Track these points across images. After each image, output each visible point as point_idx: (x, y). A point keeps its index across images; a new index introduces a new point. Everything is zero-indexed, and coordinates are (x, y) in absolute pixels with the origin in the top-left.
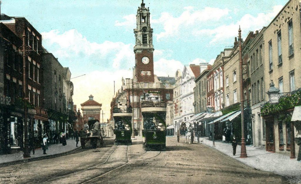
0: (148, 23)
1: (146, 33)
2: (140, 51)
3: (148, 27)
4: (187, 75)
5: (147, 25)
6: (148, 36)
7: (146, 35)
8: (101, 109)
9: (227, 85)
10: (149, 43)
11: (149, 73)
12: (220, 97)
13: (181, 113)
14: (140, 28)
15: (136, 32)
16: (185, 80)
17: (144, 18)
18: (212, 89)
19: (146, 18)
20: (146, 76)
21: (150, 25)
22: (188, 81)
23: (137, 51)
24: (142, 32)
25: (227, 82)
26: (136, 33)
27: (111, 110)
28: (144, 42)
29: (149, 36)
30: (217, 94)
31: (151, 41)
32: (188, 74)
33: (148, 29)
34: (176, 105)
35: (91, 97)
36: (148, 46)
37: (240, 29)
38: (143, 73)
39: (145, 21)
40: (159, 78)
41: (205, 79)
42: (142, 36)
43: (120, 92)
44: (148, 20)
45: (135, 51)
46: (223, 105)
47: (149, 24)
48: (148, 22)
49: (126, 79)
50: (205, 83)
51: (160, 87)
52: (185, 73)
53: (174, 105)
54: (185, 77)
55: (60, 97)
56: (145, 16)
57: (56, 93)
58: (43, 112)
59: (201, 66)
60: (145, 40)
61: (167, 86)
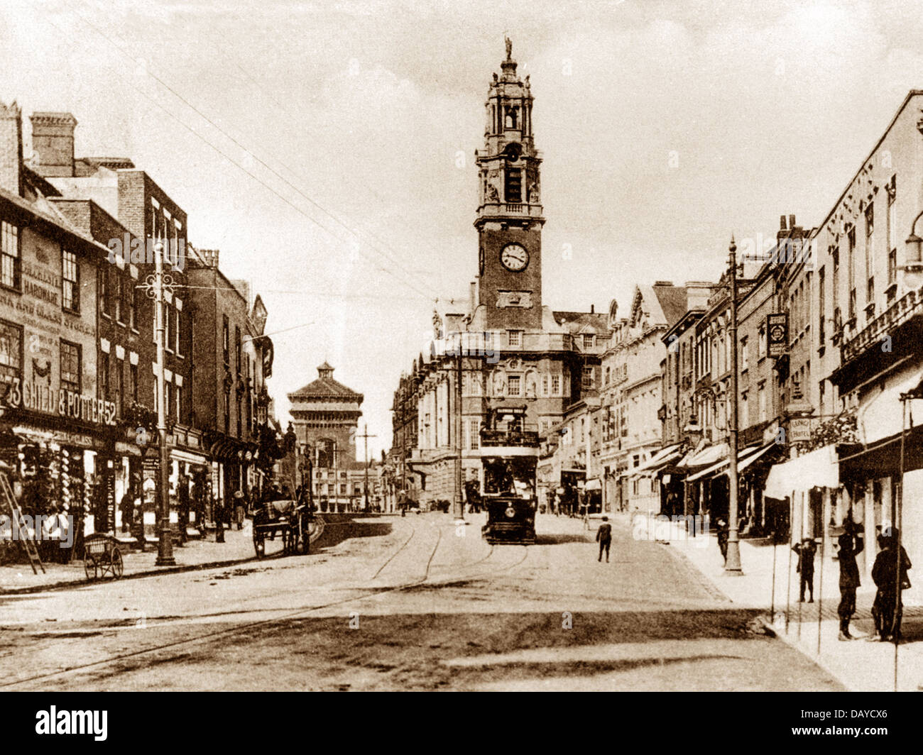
0: (525, 132)
1: (517, 164)
2: (497, 227)
3: (524, 145)
4: (643, 318)
5: (523, 137)
6: (523, 173)
7: (518, 170)
8: (359, 414)
9: (745, 366)
10: (528, 200)
11: (526, 300)
12: (726, 401)
13: (624, 439)
14: (499, 149)
15: (482, 161)
16: (637, 332)
17: (512, 112)
18: (709, 371)
19: (520, 113)
20: (516, 310)
21: (531, 138)
22: (646, 336)
23: (488, 226)
24: (503, 161)
25: (745, 356)
26: (484, 165)
27: (395, 422)
28: (512, 194)
29: (528, 176)
30: (719, 389)
31: (532, 192)
32: (648, 315)
33: (524, 149)
34: (609, 412)
35: (325, 370)
36: (525, 208)
37: (733, 243)
38: (504, 300)
39: (514, 123)
40: (559, 317)
42: (502, 173)
43: (427, 361)
44: (524, 120)
45: (479, 224)
47: (527, 134)
48: (524, 128)
49: (447, 315)
50: (691, 350)
51: (562, 349)
52: (639, 311)
53: (603, 412)
54: (637, 323)
55: (239, 392)
56: (517, 107)
57: (227, 382)
58: (193, 441)
59: (689, 291)
60: (514, 187)
61: (585, 345)
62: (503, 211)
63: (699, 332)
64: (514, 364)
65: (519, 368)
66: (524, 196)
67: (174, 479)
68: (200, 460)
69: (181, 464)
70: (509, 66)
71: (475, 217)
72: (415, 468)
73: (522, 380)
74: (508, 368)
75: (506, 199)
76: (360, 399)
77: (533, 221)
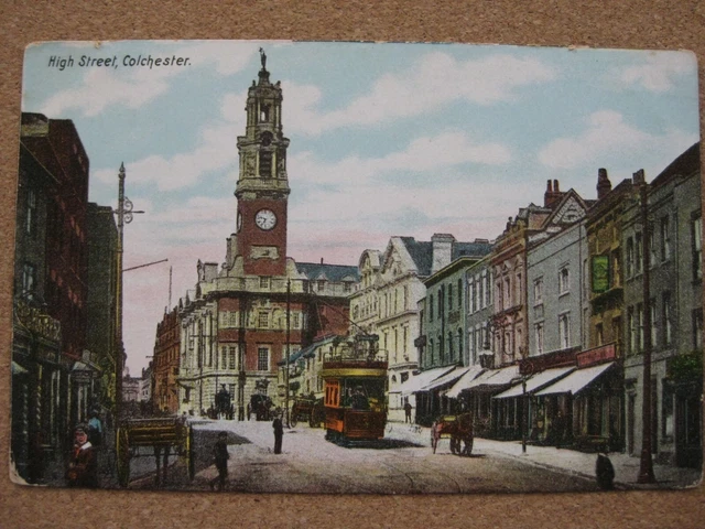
0: (276, 122)
2: (252, 196)
4: (394, 265)
9: (539, 301)
10: (277, 175)
11: (273, 253)
12: (513, 331)
14: (255, 136)
16: (388, 276)
17: (266, 109)
19: (271, 111)
20: (266, 260)
21: (280, 127)
22: (399, 280)
23: (245, 195)
24: (258, 146)
25: (539, 292)
26: (243, 148)
28: (265, 171)
29: (277, 157)
31: (281, 169)
32: (399, 263)
38: (257, 253)
39: (267, 117)
40: (301, 267)
41: (460, 281)
43: (192, 299)
44: (275, 115)
45: (238, 194)
46: (524, 351)
47: (278, 125)
48: (275, 120)
49: (208, 264)
50: (460, 290)
52: (390, 260)
54: (387, 271)
56: (269, 105)
59: (435, 245)
60: (266, 166)
61: (319, 289)
64: (263, 303)
65: (268, 305)
66: (274, 172)
70: (264, 74)
71: (236, 188)
72: (182, 383)
73: (270, 315)
74: (259, 306)
75: (260, 174)
77: (281, 192)
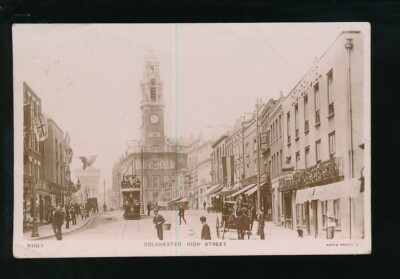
1: (155, 86)
2: (148, 108)
3: (157, 79)
5: (156, 76)
6: (157, 89)
7: (155, 88)
8: (99, 177)
9: (248, 154)
10: (159, 99)
11: (159, 135)
14: (148, 81)
15: (142, 85)
17: (152, 68)
23: (145, 108)
24: (149, 85)
25: (248, 150)
28: (153, 97)
31: (160, 96)
33: (157, 81)
36: (158, 102)
38: (151, 135)
41: (223, 144)
42: (149, 90)
44: (157, 70)
45: (142, 108)
46: (243, 177)
47: (158, 75)
48: (157, 73)
50: (223, 149)
51: (172, 151)
55: (62, 167)
57: (57, 164)
58: (45, 187)
60: (153, 94)
61: (180, 150)
62: (150, 103)
63: (226, 142)
66: (157, 97)
67: (38, 202)
68: (47, 194)
69: (40, 196)
70: (151, 51)
71: (140, 105)
73: (158, 163)
75: (151, 99)
76: (100, 171)
77: (160, 106)
